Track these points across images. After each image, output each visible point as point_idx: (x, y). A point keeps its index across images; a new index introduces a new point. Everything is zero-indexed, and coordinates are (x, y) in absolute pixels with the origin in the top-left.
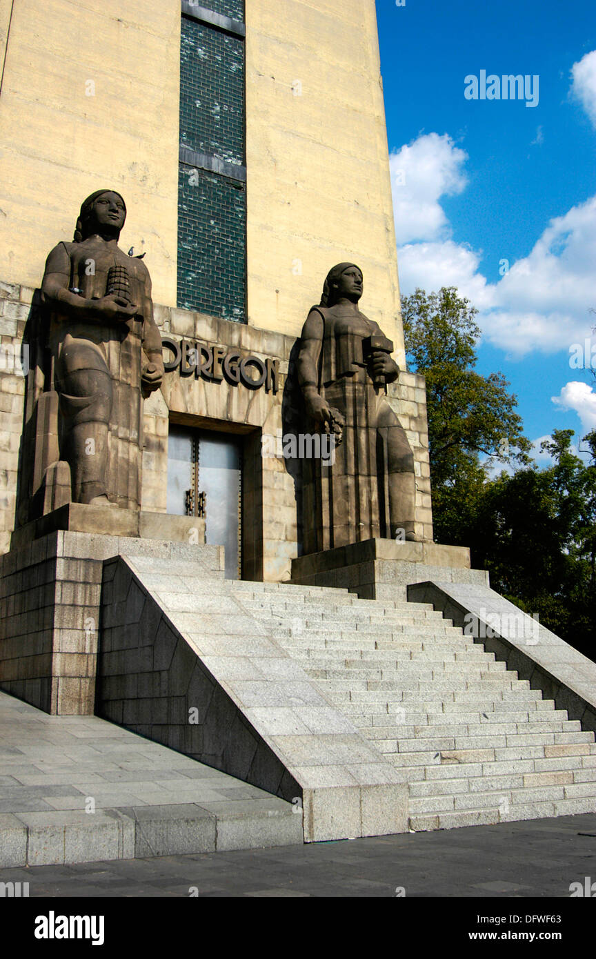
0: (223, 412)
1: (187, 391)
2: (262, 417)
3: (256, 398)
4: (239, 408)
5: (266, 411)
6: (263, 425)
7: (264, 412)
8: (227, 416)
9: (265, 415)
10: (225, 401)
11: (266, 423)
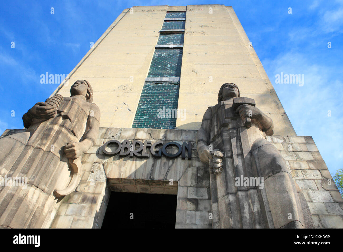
0: (148, 175)
1: (123, 165)
2: (178, 175)
3: (174, 164)
4: (160, 171)
5: (182, 172)
6: (179, 180)
7: (180, 172)
8: (151, 177)
9: (181, 174)
10: (150, 168)
11: (181, 179)
